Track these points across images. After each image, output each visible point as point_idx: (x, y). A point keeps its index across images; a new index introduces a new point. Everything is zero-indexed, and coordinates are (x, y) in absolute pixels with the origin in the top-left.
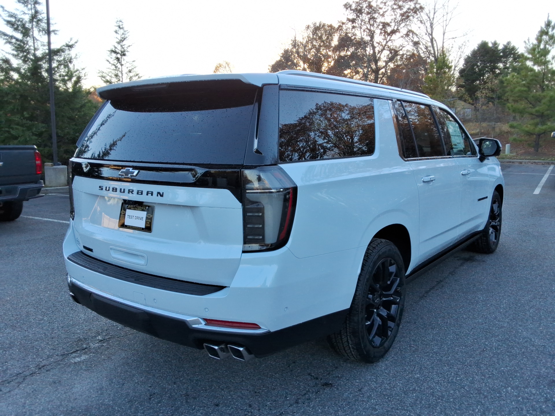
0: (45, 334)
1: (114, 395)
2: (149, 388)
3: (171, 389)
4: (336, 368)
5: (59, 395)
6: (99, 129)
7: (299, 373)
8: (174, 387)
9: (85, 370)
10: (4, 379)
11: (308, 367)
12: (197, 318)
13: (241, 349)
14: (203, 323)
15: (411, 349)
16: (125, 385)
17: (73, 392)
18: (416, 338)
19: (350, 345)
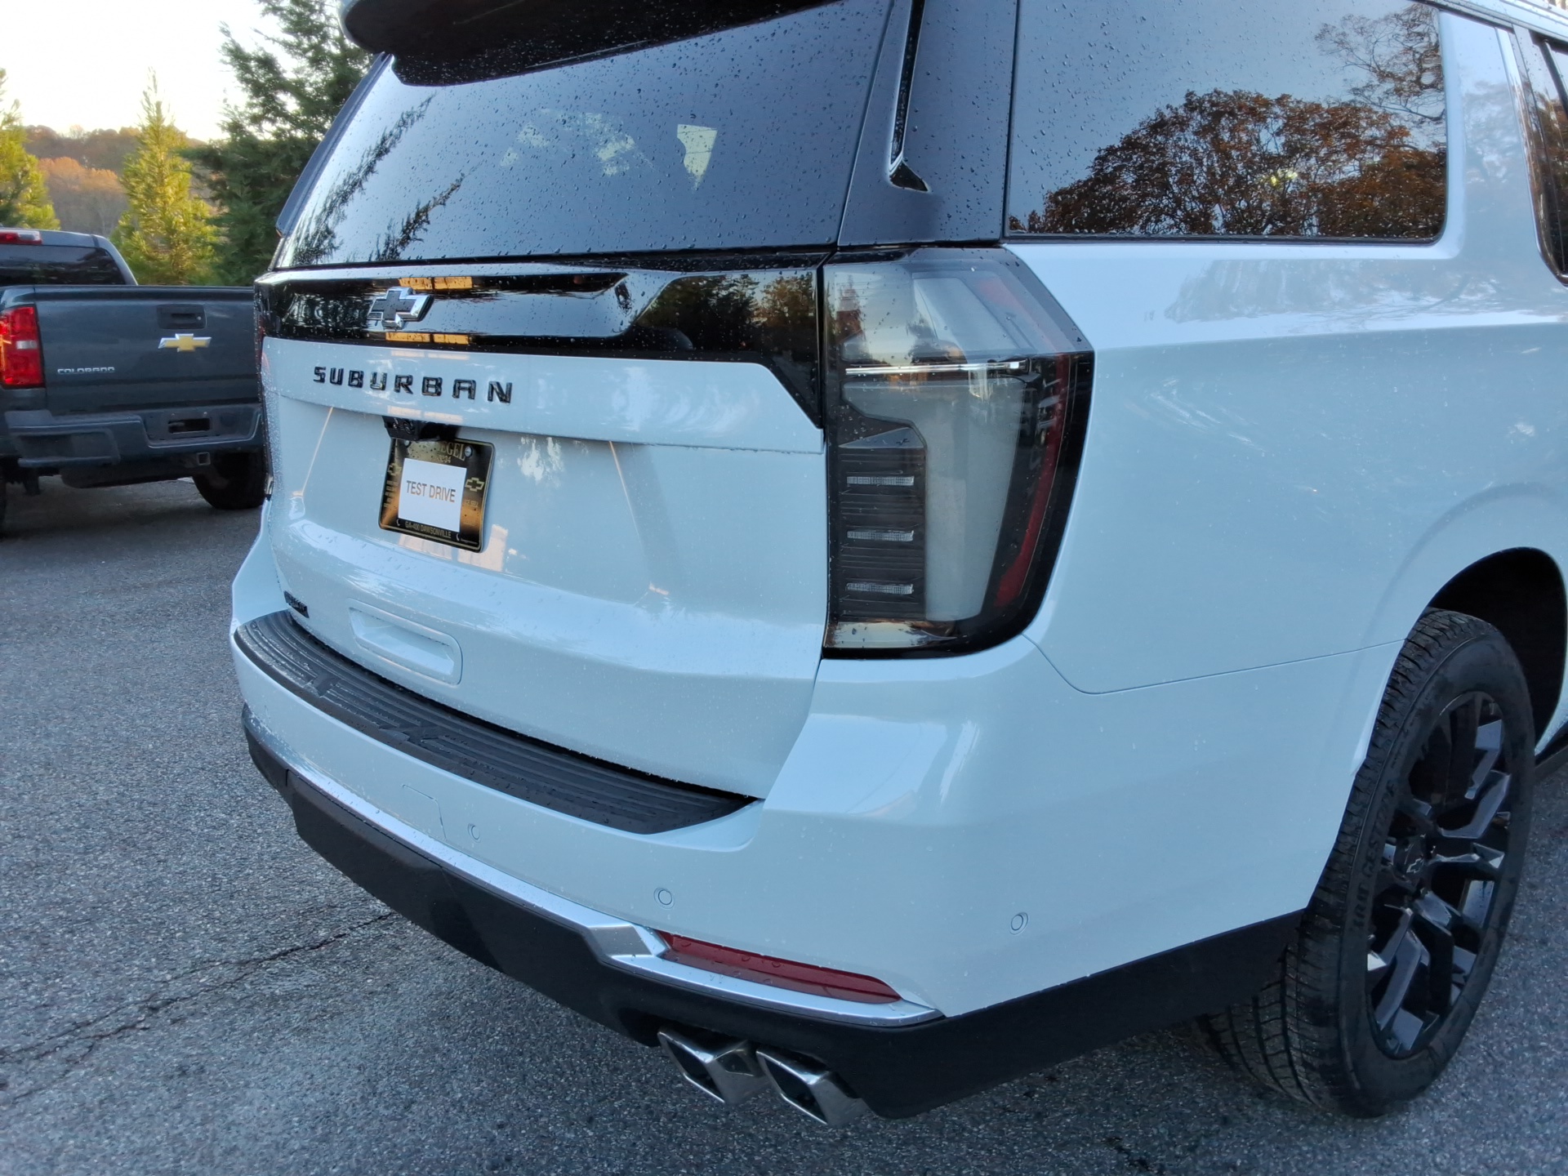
0: (214, 878)
1: (368, 1149)
2: (495, 1132)
3: (572, 1145)
4: (1225, 1121)
5: (181, 1128)
6: (370, 169)
7: (1068, 1130)
8: (585, 1135)
9: (298, 1031)
10: (31, 1041)
11: (1108, 1109)
12: (627, 925)
13: (811, 1079)
14: (656, 946)
15: (1537, 1062)
16: (414, 1107)
17: (230, 1119)
18: (1553, 1009)
19: (1295, 1055)
